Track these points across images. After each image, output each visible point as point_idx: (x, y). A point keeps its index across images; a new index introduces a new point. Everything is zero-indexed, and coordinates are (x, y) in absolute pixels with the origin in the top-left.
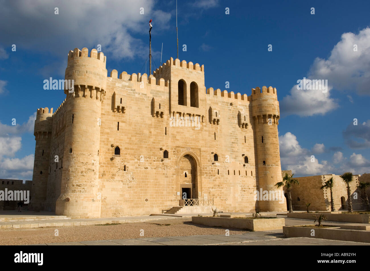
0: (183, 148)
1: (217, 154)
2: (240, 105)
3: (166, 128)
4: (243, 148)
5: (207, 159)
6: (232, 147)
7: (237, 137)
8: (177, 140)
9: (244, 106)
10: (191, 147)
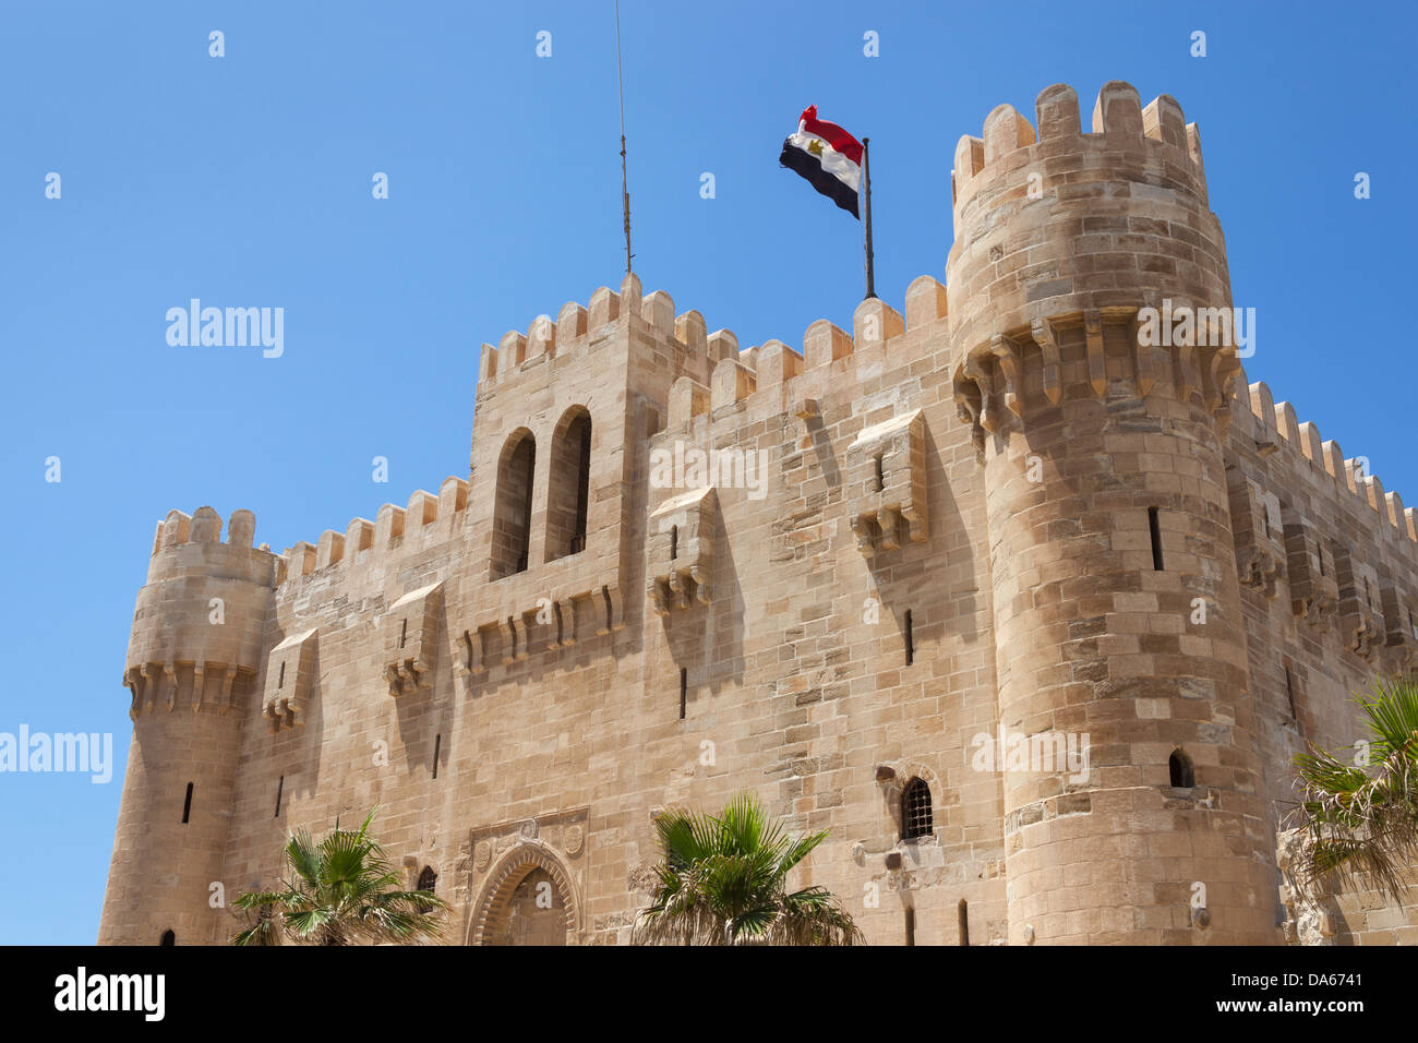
0: (505, 830)
1: (686, 817)
2: (870, 388)
3: (439, 737)
4: (886, 716)
5: (619, 870)
6: (791, 737)
7: (839, 641)
8: (481, 790)
9: (906, 376)
10: (542, 813)
